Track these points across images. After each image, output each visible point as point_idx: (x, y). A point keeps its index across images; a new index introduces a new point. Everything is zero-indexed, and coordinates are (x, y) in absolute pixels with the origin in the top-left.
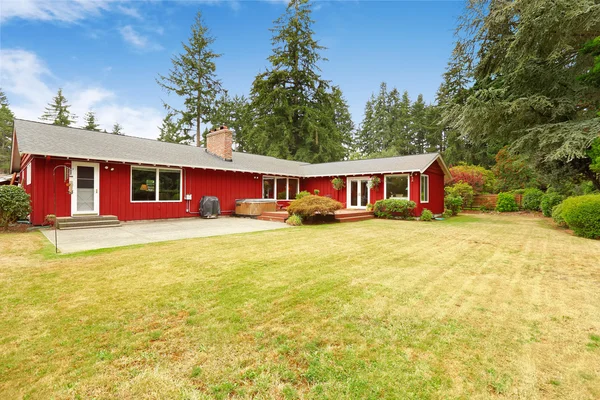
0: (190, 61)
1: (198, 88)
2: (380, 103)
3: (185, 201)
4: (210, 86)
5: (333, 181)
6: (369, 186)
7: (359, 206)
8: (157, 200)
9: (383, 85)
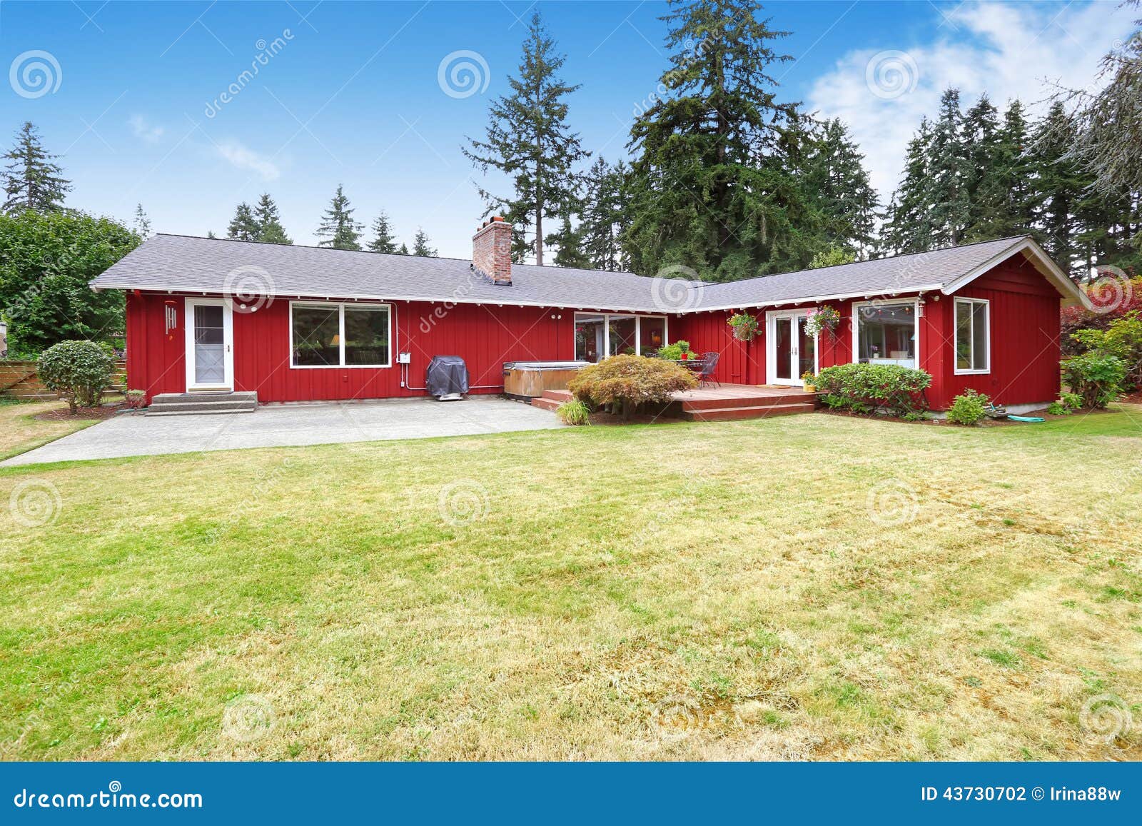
0: (520, 107)
1: (536, 156)
2: (944, 137)
3: (398, 366)
4: (559, 149)
5: (732, 321)
6: (812, 330)
7: (795, 379)
8: (342, 364)
9: (951, 98)
